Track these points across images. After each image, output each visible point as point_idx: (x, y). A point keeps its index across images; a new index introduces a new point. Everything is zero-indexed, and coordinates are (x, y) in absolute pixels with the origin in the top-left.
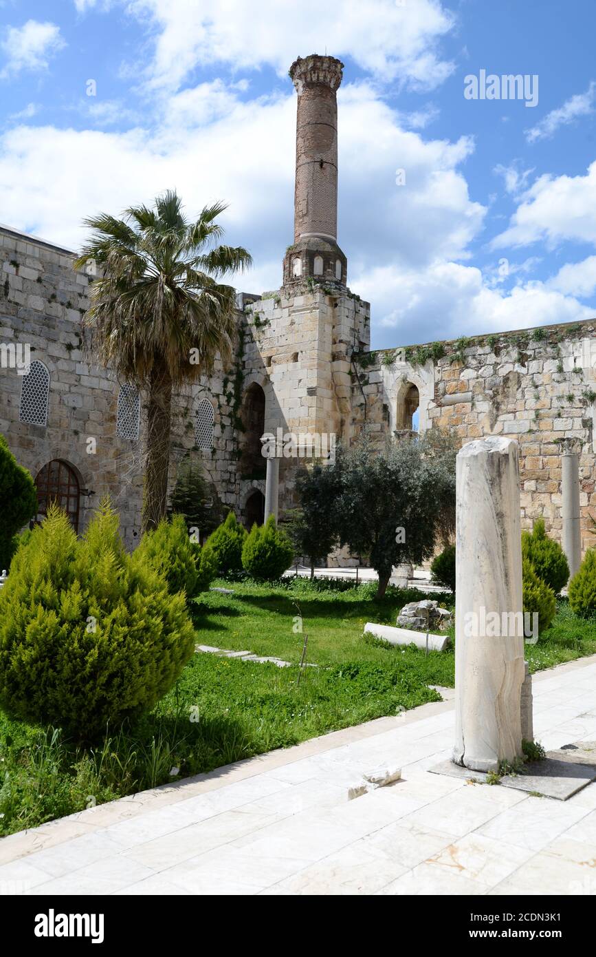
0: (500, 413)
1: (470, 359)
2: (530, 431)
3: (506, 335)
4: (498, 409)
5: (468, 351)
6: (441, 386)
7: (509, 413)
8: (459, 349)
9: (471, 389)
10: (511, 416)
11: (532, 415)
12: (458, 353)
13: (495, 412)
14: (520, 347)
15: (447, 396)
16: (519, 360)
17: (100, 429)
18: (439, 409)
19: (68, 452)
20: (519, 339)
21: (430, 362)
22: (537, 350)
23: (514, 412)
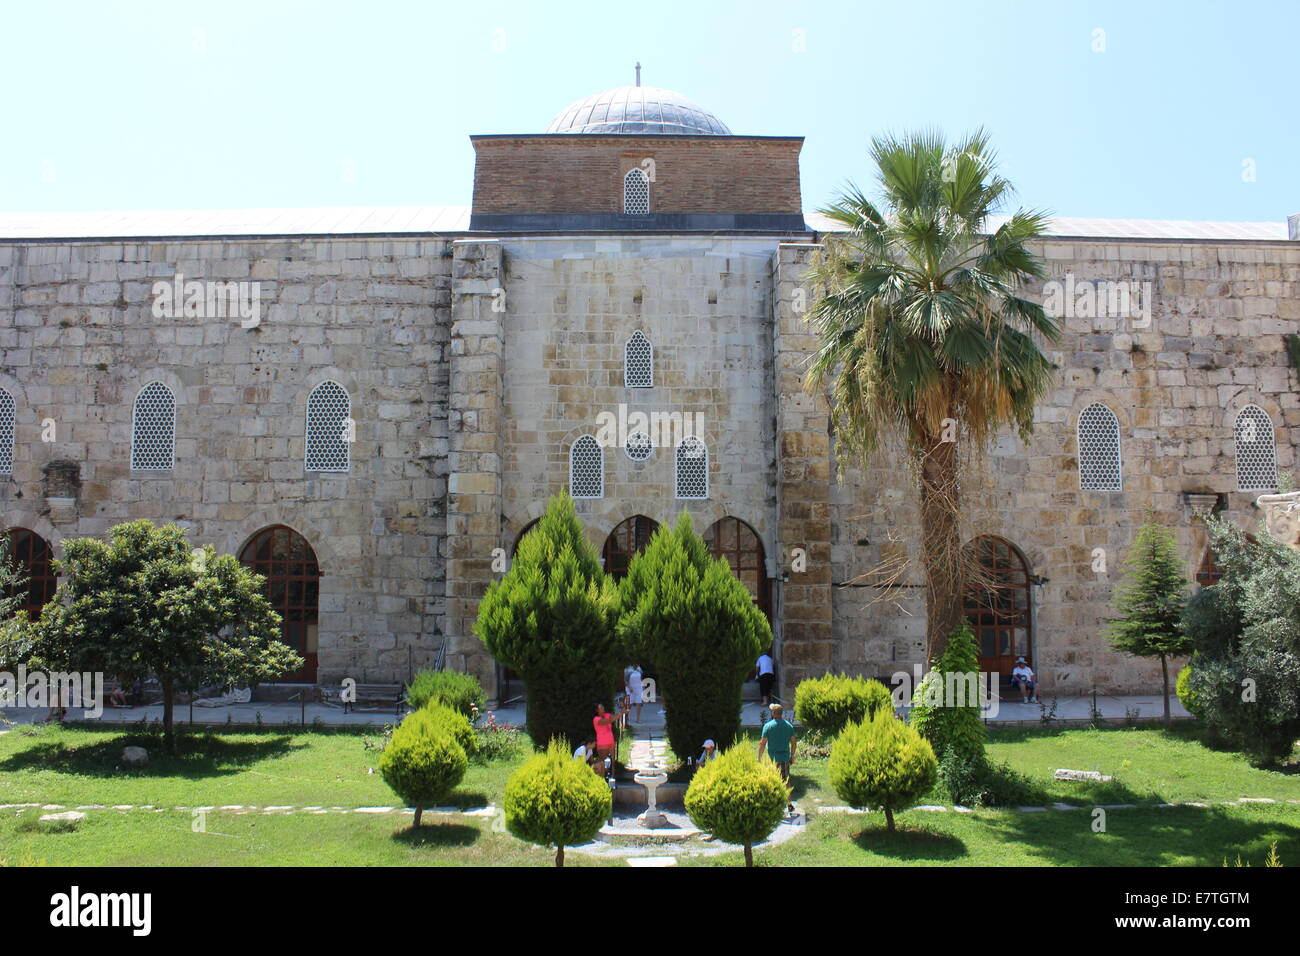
17: (1050, 483)
19: (1000, 524)
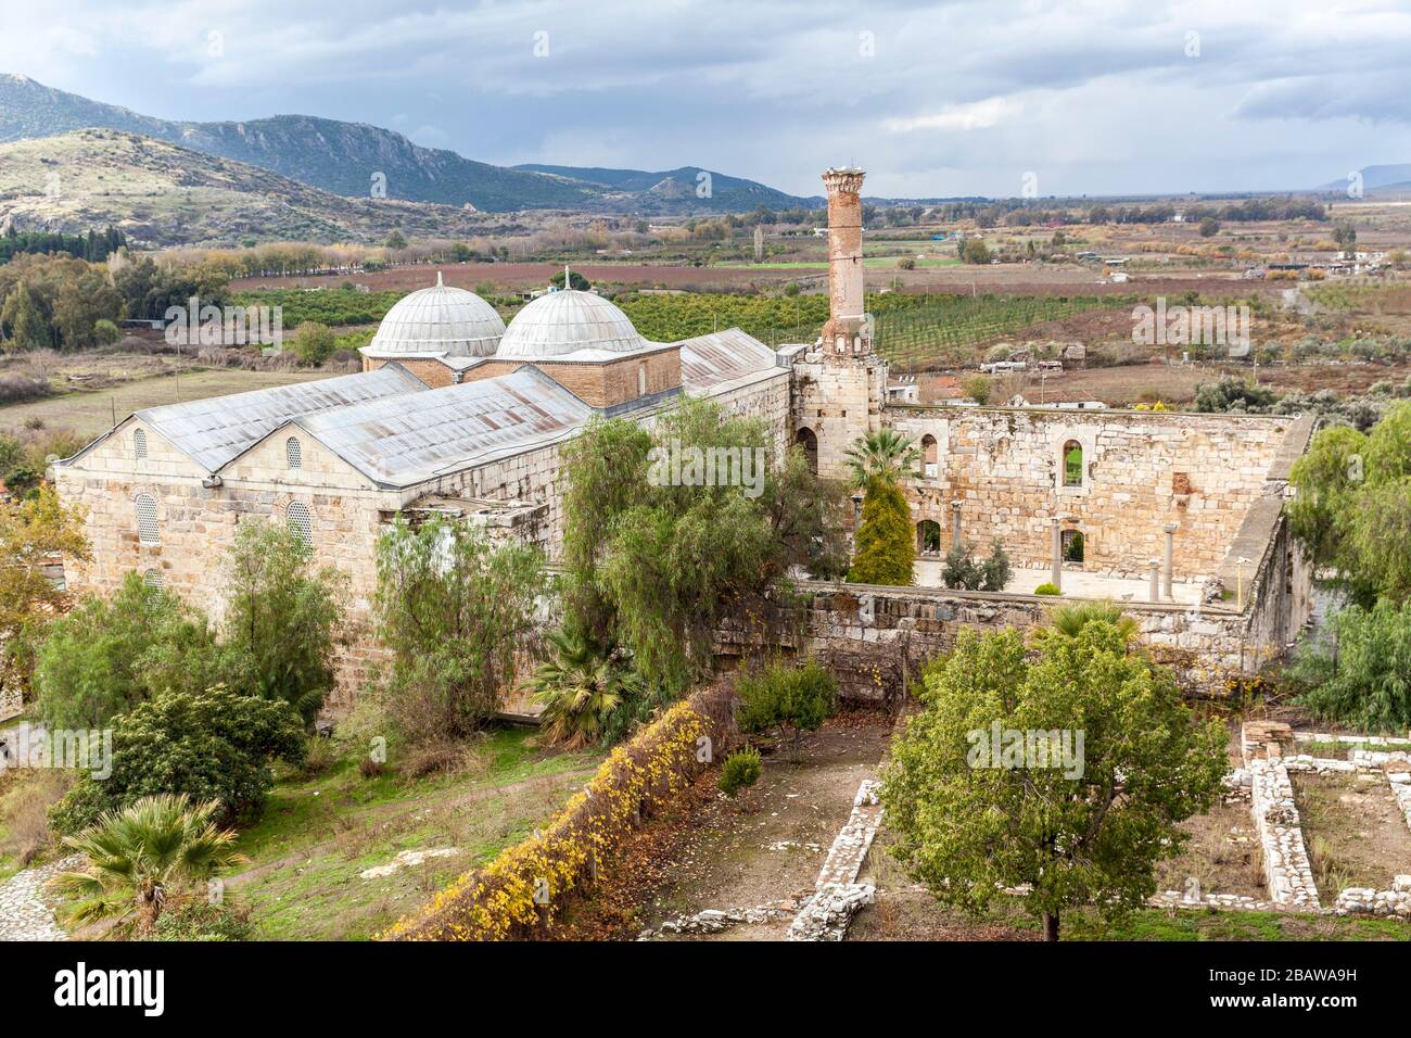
0: (996, 463)
1: (974, 424)
2: (1017, 477)
4: (994, 460)
5: (973, 419)
6: (953, 439)
7: (1002, 463)
8: (967, 416)
9: (976, 445)
10: (1003, 466)
11: (1018, 468)
12: (966, 419)
13: (992, 462)
14: (1009, 422)
15: (958, 447)
16: (1009, 431)
18: (953, 455)
20: (1009, 417)
21: (945, 422)
22: (1021, 426)
23: (1005, 464)
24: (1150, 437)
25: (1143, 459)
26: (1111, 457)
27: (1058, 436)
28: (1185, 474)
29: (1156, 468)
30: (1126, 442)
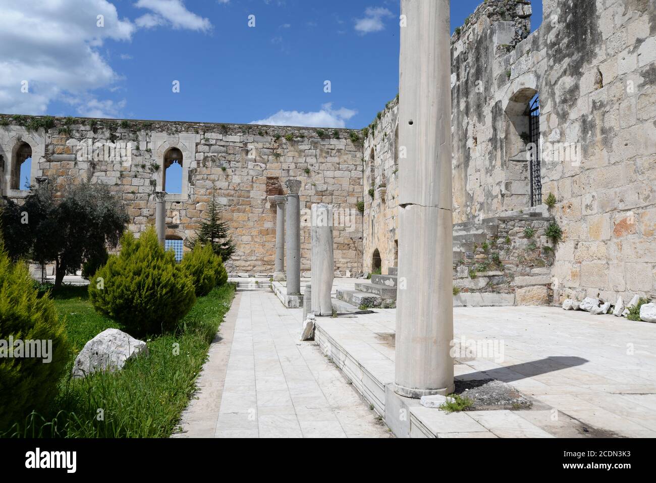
0: (96, 170)
1: (74, 132)
2: (116, 184)
3: (102, 121)
4: (94, 168)
5: (73, 126)
6: (50, 147)
7: (102, 171)
8: (66, 124)
9: (75, 152)
10: (103, 173)
11: (118, 175)
12: (65, 127)
13: (92, 170)
14: (111, 130)
15: (55, 155)
16: (110, 139)
18: (48, 163)
20: (111, 125)
21: (42, 130)
22: (123, 134)
23: (106, 171)
24: (246, 144)
25: (239, 165)
26: (209, 164)
27: (159, 143)
28: (277, 178)
29: (251, 172)
30: (223, 149)
